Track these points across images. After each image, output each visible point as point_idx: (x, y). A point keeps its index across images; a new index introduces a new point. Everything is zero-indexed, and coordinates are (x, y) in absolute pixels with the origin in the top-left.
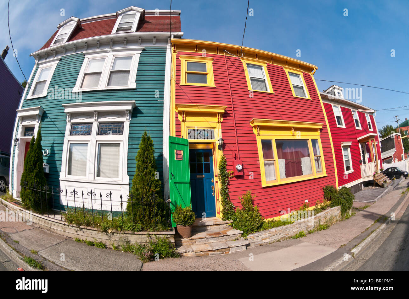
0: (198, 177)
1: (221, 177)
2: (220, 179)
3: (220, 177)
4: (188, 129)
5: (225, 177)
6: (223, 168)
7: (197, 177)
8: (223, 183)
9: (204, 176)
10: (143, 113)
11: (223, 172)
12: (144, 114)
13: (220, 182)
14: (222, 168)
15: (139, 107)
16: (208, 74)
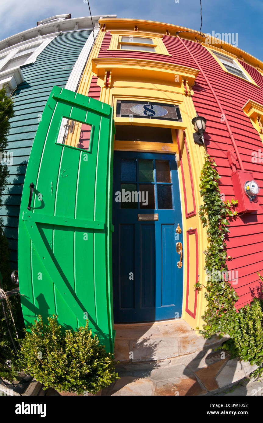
0: (140, 218)
1: (209, 215)
2: (204, 221)
3: (206, 216)
4: (116, 99)
5: (219, 217)
6: (212, 191)
7: (137, 218)
8: (213, 234)
9: (156, 217)
10: (30, 87)
11: (212, 202)
12: (32, 87)
13: (203, 232)
14: (208, 190)
15: (26, 82)
16: (156, 46)
